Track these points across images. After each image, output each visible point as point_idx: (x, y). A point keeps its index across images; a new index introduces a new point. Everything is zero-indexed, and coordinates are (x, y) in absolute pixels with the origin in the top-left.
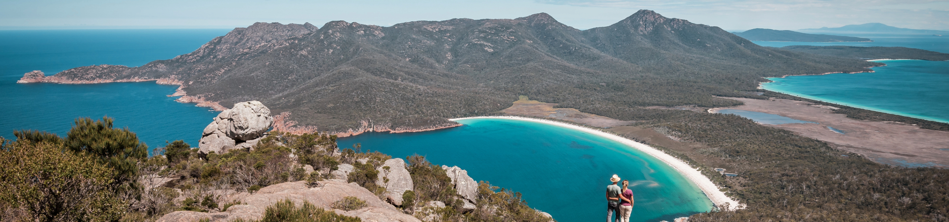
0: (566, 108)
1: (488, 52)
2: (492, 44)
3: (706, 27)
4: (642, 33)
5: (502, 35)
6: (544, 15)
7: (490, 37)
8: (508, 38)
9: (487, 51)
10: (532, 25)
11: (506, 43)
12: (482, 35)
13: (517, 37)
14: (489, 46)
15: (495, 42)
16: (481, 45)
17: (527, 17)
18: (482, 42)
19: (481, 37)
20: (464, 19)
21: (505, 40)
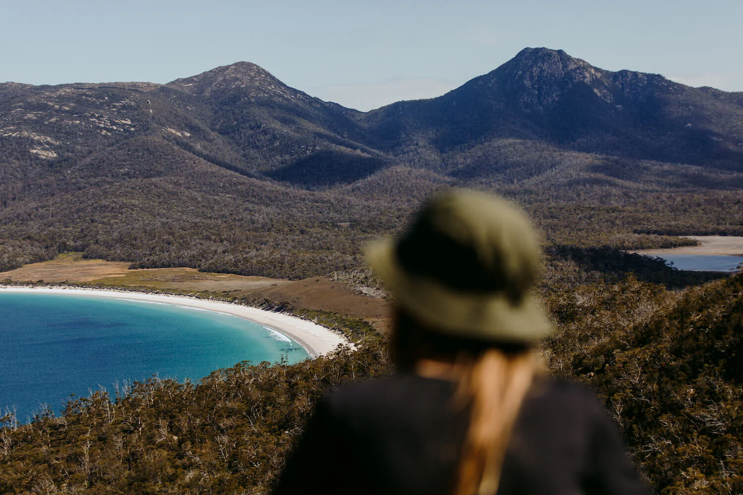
0: (169, 266)
1: (37, 159)
2: (57, 138)
3: (715, 94)
4: (529, 111)
5: (93, 116)
6: (244, 67)
7: (54, 120)
8: (113, 123)
9: (36, 157)
10: (207, 94)
11: (105, 136)
12: (30, 116)
13: (139, 121)
14: (48, 143)
15: (67, 133)
16: (20, 141)
17: (196, 77)
18: (25, 134)
19: (28, 122)
20: (7, 83)
21: (101, 129)
